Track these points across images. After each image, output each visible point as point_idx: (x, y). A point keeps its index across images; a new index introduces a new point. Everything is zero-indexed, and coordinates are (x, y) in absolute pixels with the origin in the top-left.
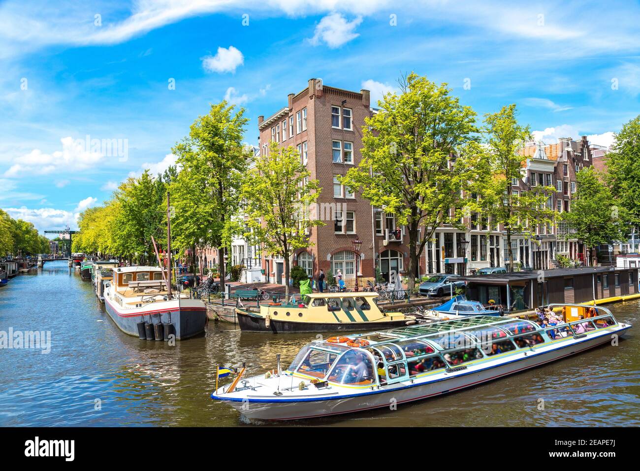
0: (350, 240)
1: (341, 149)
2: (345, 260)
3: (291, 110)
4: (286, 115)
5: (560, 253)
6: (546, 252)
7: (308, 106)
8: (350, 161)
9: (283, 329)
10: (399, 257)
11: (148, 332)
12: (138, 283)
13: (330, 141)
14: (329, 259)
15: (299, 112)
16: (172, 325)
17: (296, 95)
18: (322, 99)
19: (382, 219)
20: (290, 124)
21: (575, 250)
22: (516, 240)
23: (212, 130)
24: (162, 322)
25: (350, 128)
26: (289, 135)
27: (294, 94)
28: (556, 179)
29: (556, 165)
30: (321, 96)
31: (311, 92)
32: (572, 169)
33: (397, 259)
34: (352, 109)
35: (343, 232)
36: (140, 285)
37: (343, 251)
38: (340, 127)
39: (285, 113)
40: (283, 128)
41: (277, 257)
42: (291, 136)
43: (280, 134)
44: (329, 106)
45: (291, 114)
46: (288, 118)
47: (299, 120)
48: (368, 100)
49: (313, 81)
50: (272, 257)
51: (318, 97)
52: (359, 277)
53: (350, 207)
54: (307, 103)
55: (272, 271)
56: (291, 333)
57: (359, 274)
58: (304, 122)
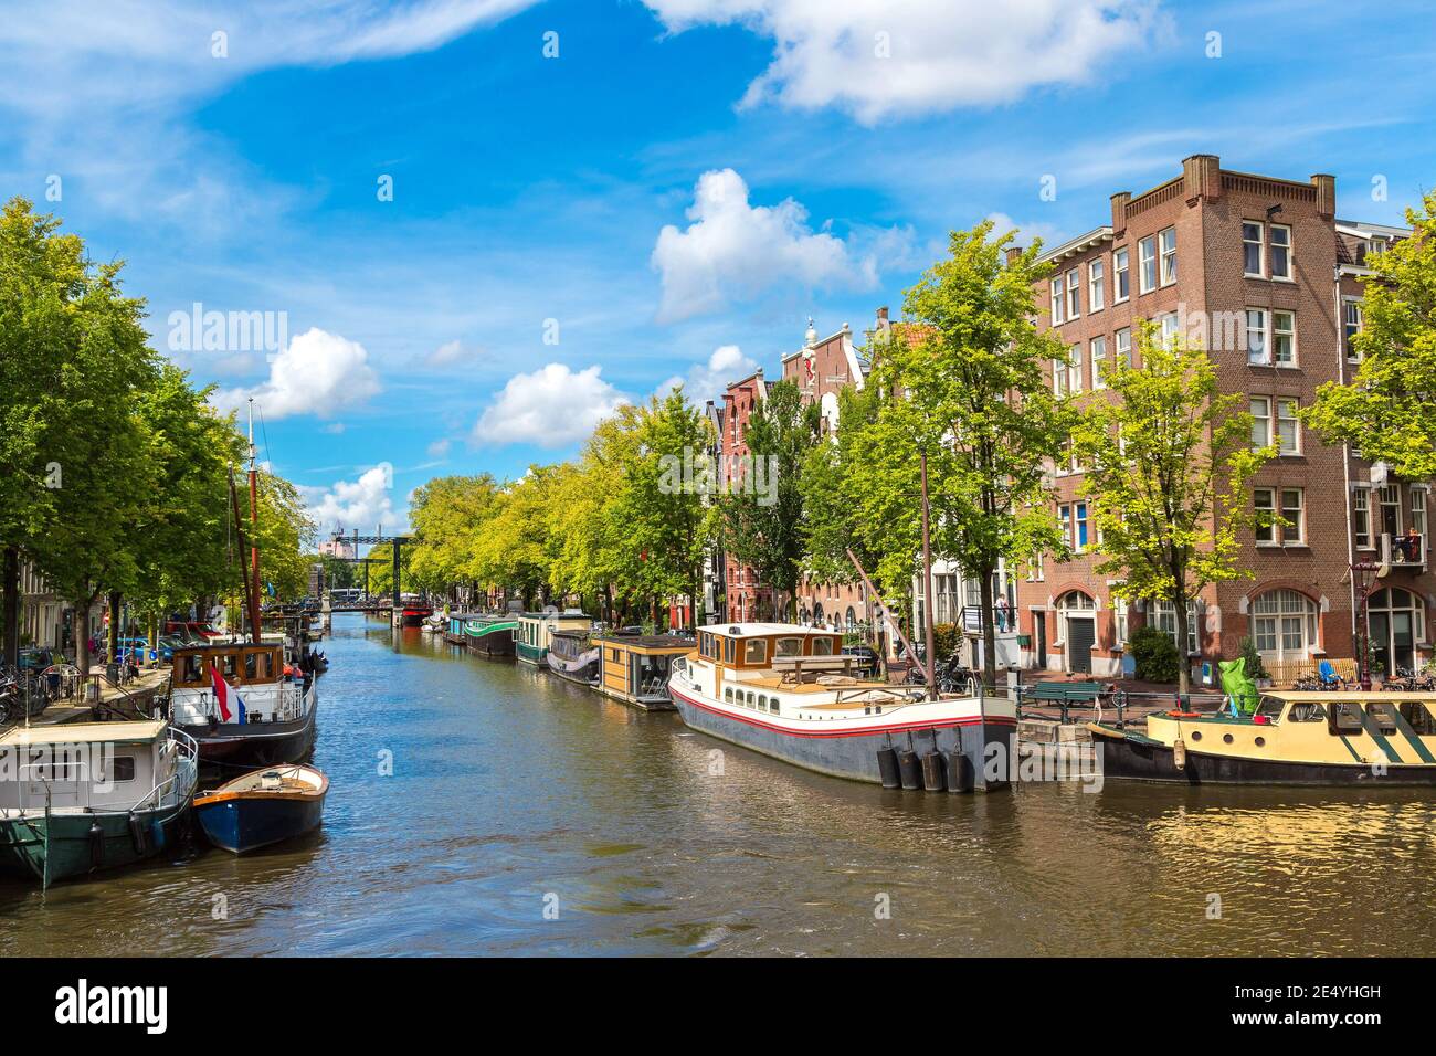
0: (1294, 561)
1: (1266, 328)
2: (1280, 613)
3: (1120, 235)
4: (1104, 245)
7: (1180, 223)
8: (1288, 359)
9: (1217, 776)
10: (1413, 608)
11: (906, 773)
12: (798, 663)
13: (1239, 311)
14: (1243, 610)
15: (1150, 239)
16: (965, 757)
17: (1133, 197)
18: (1220, 206)
19: (1369, 508)
20: (1116, 269)
23: (973, 297)
24: (939, 749)
25: (1286, 276)
26: (1113, 296)
27: (1128, 194)
30: (1218, 198)
31: (1193, 188)
33: (1410, 612)
34: (1291, 225)
35: (1274, 542)
36: (803, 666)
37: (1276, 591)
38: (1262, 275)
39: (1101, 241)
40: (1091, 279)
41: (1069, 606)
42: (1118, 300)
43: (1082, 294)
44: (1235, 222)
45: (1122, 242)
46: (1108, 253)
47: (1148, 259)
48: (1331, 199)
49: (1197, 161)
50: (1055, 604)
51: (1211, 201)
52: (1317, 656)
53: (1291, 478)
54: (1178, 217)
55: (1055, 640)
56: (1236, 785)
57: (1317, 648)
58: (1163, 264)
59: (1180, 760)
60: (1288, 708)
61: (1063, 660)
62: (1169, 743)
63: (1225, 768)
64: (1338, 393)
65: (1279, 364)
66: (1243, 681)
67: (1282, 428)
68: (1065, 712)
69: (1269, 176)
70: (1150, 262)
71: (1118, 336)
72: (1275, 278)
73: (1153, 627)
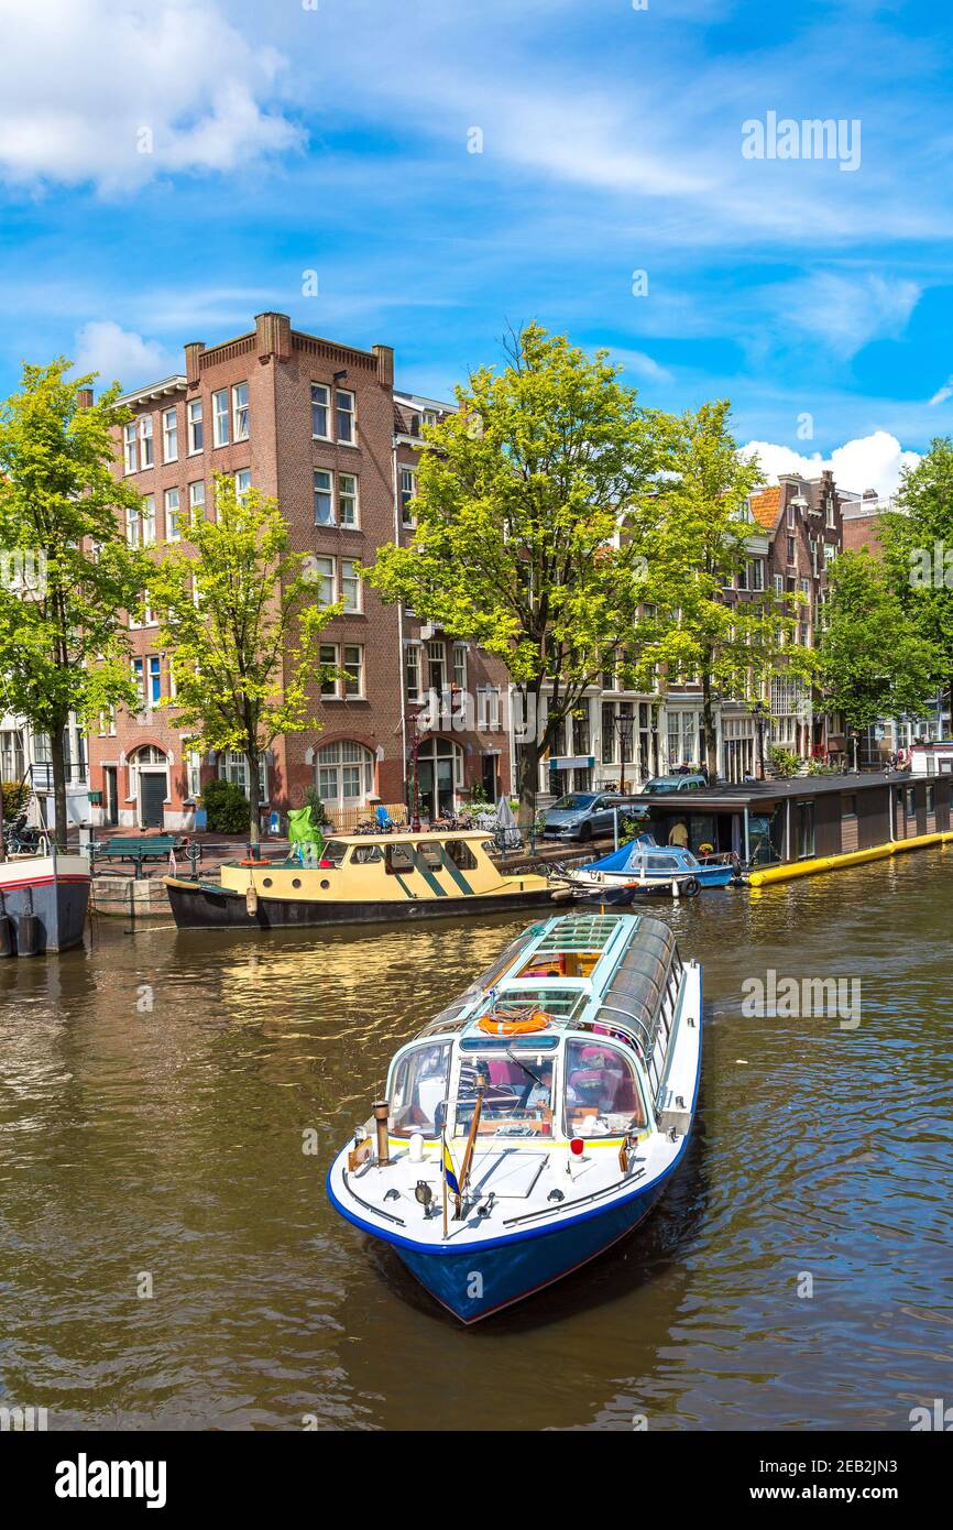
0: (354, 714)
1: (332, 490)
2: (341, 763)
3: (194, 385)
4: (177, 394)
5: (776, 744)
6: (751, 741)
7: (252, 379)
8: (351, 521)
9: (286, 919)
10: (454, 756)
13: (307, 471)
14: (309, 761)
15: (223, 391)
16: (36, 918)
17: (208, 348)
18: (290, 366)
19: (419, 664)
20: (190, 420)
21: (807, 737)
22: (692, 714)
24: (8, 912)
25: (350, 440)
26: (187, 449)
27: (202, 345)
28: (772, 574)
29: (772, 538)
30: (288, 358)
31: (265, 345)
32: (804, 550)
33: (451, 760)
34: (354, 392)
35: (337, 696)
37: (338, 743)
38: (329, 438)
39: (175, 390)
40: (165, 429)
41: (141, 761)
42: (192, 452)
43: (156, 444)
44: (304, 384)
45: (195, 393)
46: (182, 403)
47: (222, 413)
48: (390, 371)
49: (269, 318)
50: (128, 759)
51: (282, 361)
52: (373, 803)
53: (353, 635)
54: (251, 373)
55: (127, 795)
56: (304, 927)
57: (374, 796)
58: (237, 419)
59: (252, 907)
60: (350, 851)
61: (135, 815)
62: (242, 891)
63: (293, 912)
64: (396, 556)
65: (343, 525)
66: (309, 829)
67: (346, 587)
68: (139, 867)
69: (336, 342)
70: (224, 416)
71: (192, 489)
72: (340, 442)
73: (225, 780)
